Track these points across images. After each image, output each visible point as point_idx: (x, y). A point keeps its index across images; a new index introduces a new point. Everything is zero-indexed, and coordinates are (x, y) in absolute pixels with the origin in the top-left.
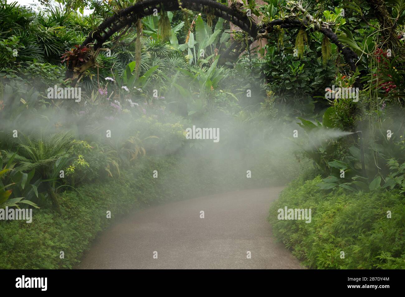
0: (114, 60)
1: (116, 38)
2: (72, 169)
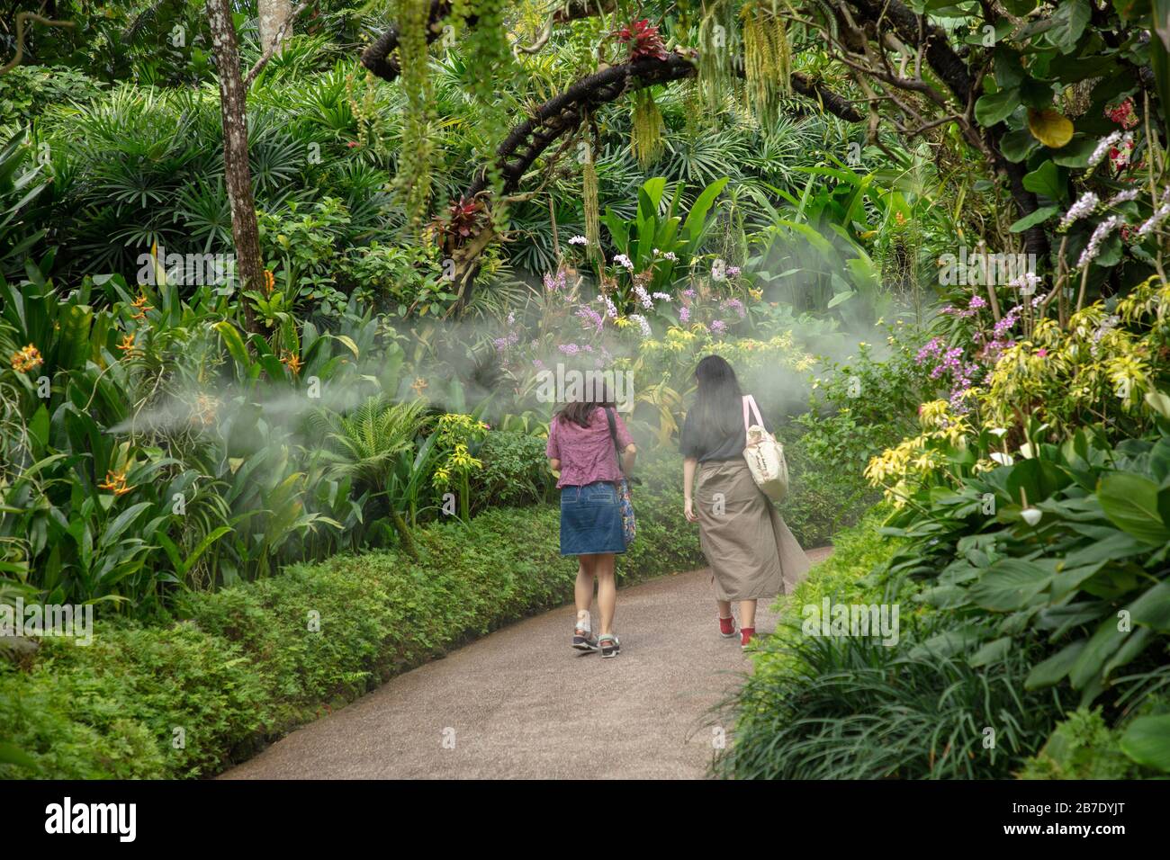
1: (550, 161)
2: (442, 474)
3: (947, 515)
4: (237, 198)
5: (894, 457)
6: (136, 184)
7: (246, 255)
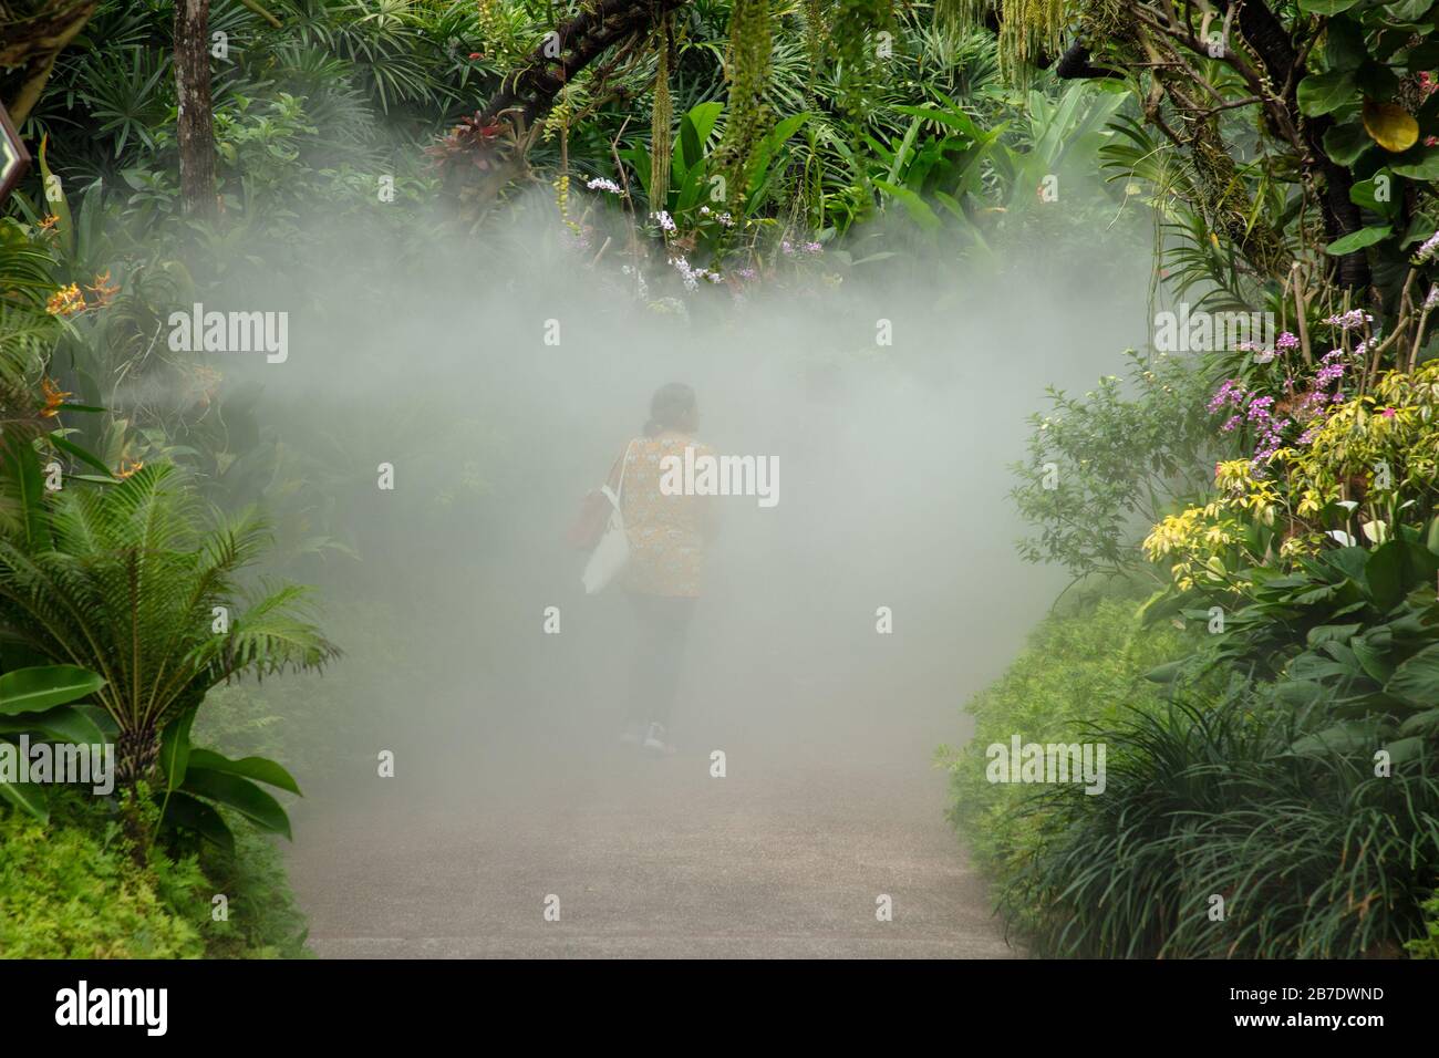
3: (1283, 600)
5: (1179, 527)
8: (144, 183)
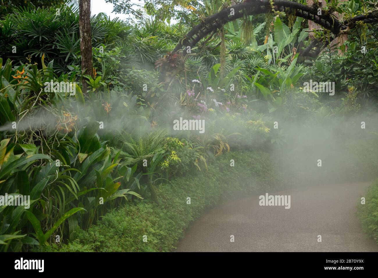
0: (199, 63)
1: (203, 44)
2: (166, 164)
4: (83, 32)
6: (38, 33)
7: (86, 58)
8: (74, 68)
